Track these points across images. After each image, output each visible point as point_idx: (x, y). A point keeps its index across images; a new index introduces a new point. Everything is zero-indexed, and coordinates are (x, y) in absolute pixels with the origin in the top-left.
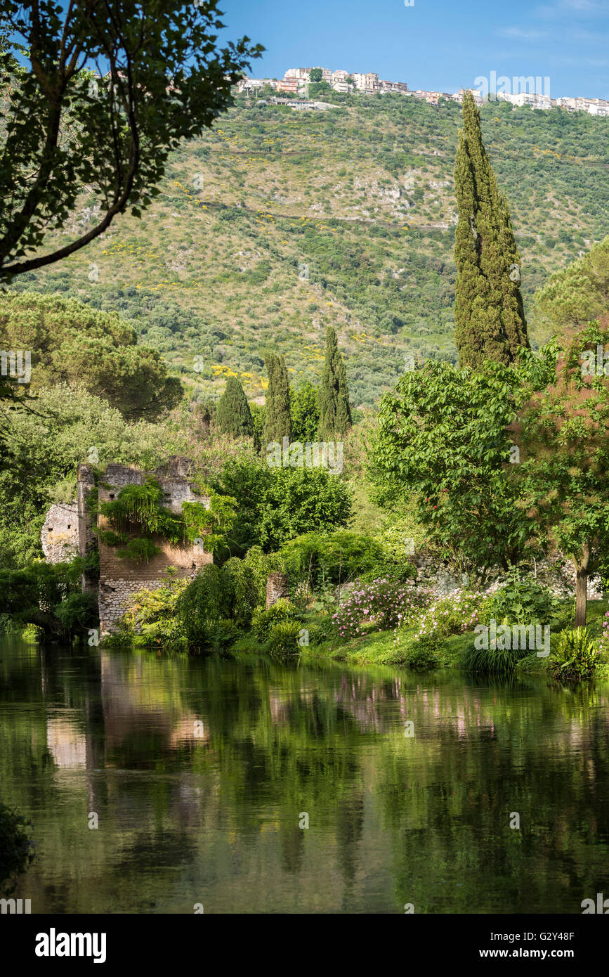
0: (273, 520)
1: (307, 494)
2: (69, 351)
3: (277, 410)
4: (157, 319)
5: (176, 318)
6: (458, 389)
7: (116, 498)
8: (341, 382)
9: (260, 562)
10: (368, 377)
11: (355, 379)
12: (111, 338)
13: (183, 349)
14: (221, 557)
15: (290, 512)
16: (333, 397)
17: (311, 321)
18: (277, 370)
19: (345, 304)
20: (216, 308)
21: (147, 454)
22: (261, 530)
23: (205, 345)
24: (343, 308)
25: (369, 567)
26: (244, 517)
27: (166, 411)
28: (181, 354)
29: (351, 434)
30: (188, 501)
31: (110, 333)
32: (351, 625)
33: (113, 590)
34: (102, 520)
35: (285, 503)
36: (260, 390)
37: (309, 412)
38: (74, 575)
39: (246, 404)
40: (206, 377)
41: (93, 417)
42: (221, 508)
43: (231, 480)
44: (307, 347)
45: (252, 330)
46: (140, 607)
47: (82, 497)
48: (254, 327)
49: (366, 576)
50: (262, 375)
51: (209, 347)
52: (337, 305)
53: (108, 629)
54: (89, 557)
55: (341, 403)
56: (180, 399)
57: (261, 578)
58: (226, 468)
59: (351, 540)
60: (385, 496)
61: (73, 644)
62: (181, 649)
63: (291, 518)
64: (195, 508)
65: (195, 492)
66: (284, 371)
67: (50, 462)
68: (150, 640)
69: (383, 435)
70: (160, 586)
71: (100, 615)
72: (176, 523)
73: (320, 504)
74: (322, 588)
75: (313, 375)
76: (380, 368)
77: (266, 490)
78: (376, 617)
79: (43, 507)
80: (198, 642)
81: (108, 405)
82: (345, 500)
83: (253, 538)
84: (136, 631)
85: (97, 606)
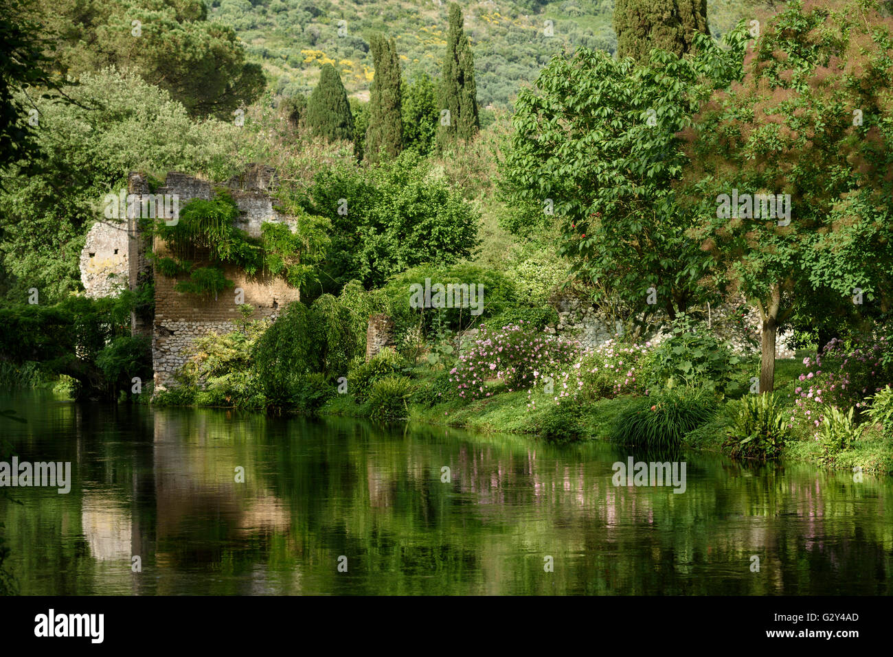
0: (376, 248)
1: (422, 216)
2: (119, 26)
3: (385, 109)
6: (617, 86)
8: (467, 74)
9: (360, 300)
10: (501, 68)
11: (485, 71)
12: (173, 10)
13: (265, 28)
14: (309, 296)
15: (399, 239)
16: (456, 93)
18: (386, 57)
21: (218, 160)
22: (362, 260)
23: (293, 23)
25: (498, 310)
26: (340, 243)
27: (243, 106)
28: (263, 34)
29: (478, 141)
30: (270, 221)
31: (172, 4)
32: (474, 383)
33: (172, 333)
34: (159, 243)
35: (393, 226)
36: (364, 82)
37: (425, 111)
38: (122, 313)
39: (345, 100)
40: (295, 64)
41: (149, 112)
42: (311, 231)
43: (325, 196)
44: (424, 29)
46: (206, 356)
49: (493, 321)
50: (367, 63)
51: (298, 26)
53: (164, 382)
54: (142, 290)
55: (466, 100)
56: (262, 91)
57: (360, 322)
58: (318, 180)
59: (476, 276)
60: (519, 220)
61: (119, 402)
62: (257, 409)
63: (400, 245)
64: (278, 231)
65: (278, 211)
66: (394, 59)
67: (93, 168)
68: (217, 398)
69: (519, 143)
70: (232, 329)
71: (154, 365)
72: (253, 250)
73: (437, 228)
74: (437, 335)
75: (431, 65)
76: (517, 58)
77: (369, 209)
78: (505, 374)
79: (83, 225)
80: (279, 402)
81: (168, 97)
82: (469, 224)
83: (351, 270)
84: (200, 386)
85: (151, 354)
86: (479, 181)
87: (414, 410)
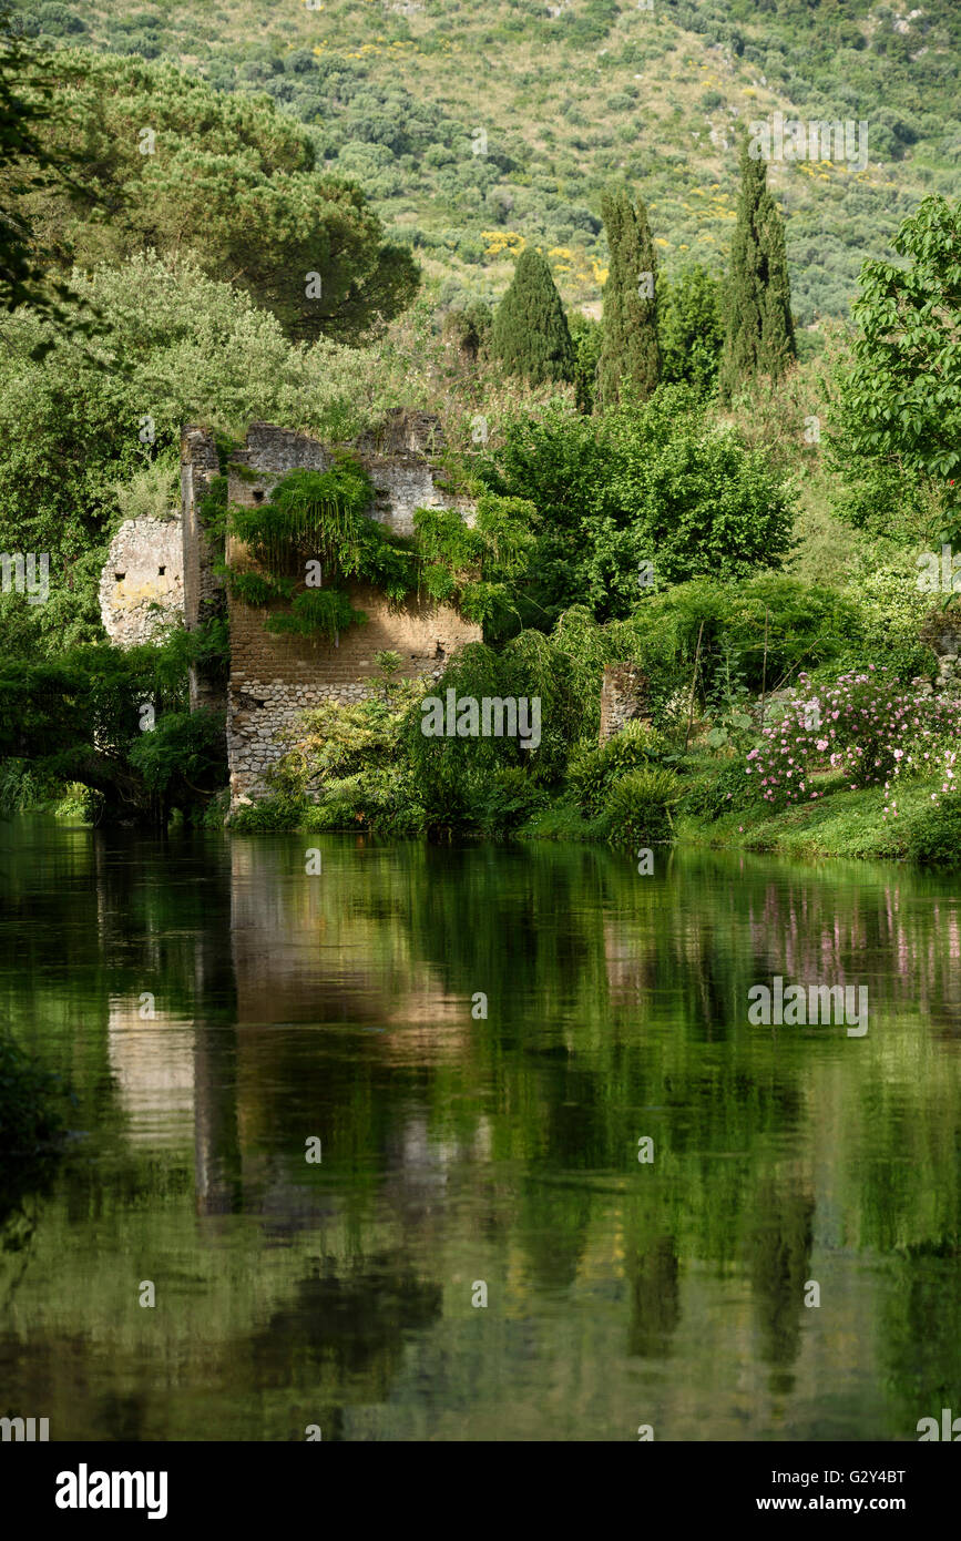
0: (616, 553)
1: (695, 496)
2: (162, 183)
3: (629, 324)
4: (359, 126)
5: (403, 124)
7: (267, 501)
8: (773, 263)
9: (587, 640)
10: (836, 258)
11: (806, 264)
12: (256, 154)
13: (418, 194)
15: (656, 539)
16: (754, 296)
17: (708, 130)
18: (630, 232)
19: (785, 93)
20: (494, 101)
21: (338, 410)
22: (591, 575)
23: (467, 184)
24: (780, 100)
25: (830, 654)
26: (552, 546)
27: (380, 321)
28: (413, 204)
29: (793, 378)
30: (428, 508)
31: (253, 143)
32: (789, 774)
33: (260, 704)
34: (236, 547)
35: (644, 516)
36: (592, 287)
37: (701, 330)
38: (174, 670)
39: (560, 312)
40: (471, 258)
41: (216, 330)
42: (502, 523)
43: (525, 465)
44: (698, 191)
45: (575, 153)
46: (320, 742)
47: (192, 497)
48: (579, 146)
49: (822, 671)
50: (597, 254)
51: (476, 190)
52: (766, 95)
53: (248, 790)
54: (207, 631)
55: (772, 309)
56: (412, 294)
57: (589, 677)
58: (512, 437)
59: (790, 596)
60: (867, 502)
61: (170, 827)
62: (411, 832)
63: (657, 550)
64: (444, 523)
65: (444, 489)
66: (645, 236)
67: (120, 429)
68: (340, 815)
69: (865, 350)
70: (364, 696)
71: (230, 760)
72: (400, 557)
73: (723, 518)
74: (723, 697)
75: (710, 254)
76: (862, 239)
77: (602, 486)
78: (844, 759)
79: (104, 529)
80: (448, 818)
81: (249, 303)
82: (778, 511)
83: (571, 593)
84: (311, 797)
85: (225, 742)
86: (796, 448)
87: (684, 826)
